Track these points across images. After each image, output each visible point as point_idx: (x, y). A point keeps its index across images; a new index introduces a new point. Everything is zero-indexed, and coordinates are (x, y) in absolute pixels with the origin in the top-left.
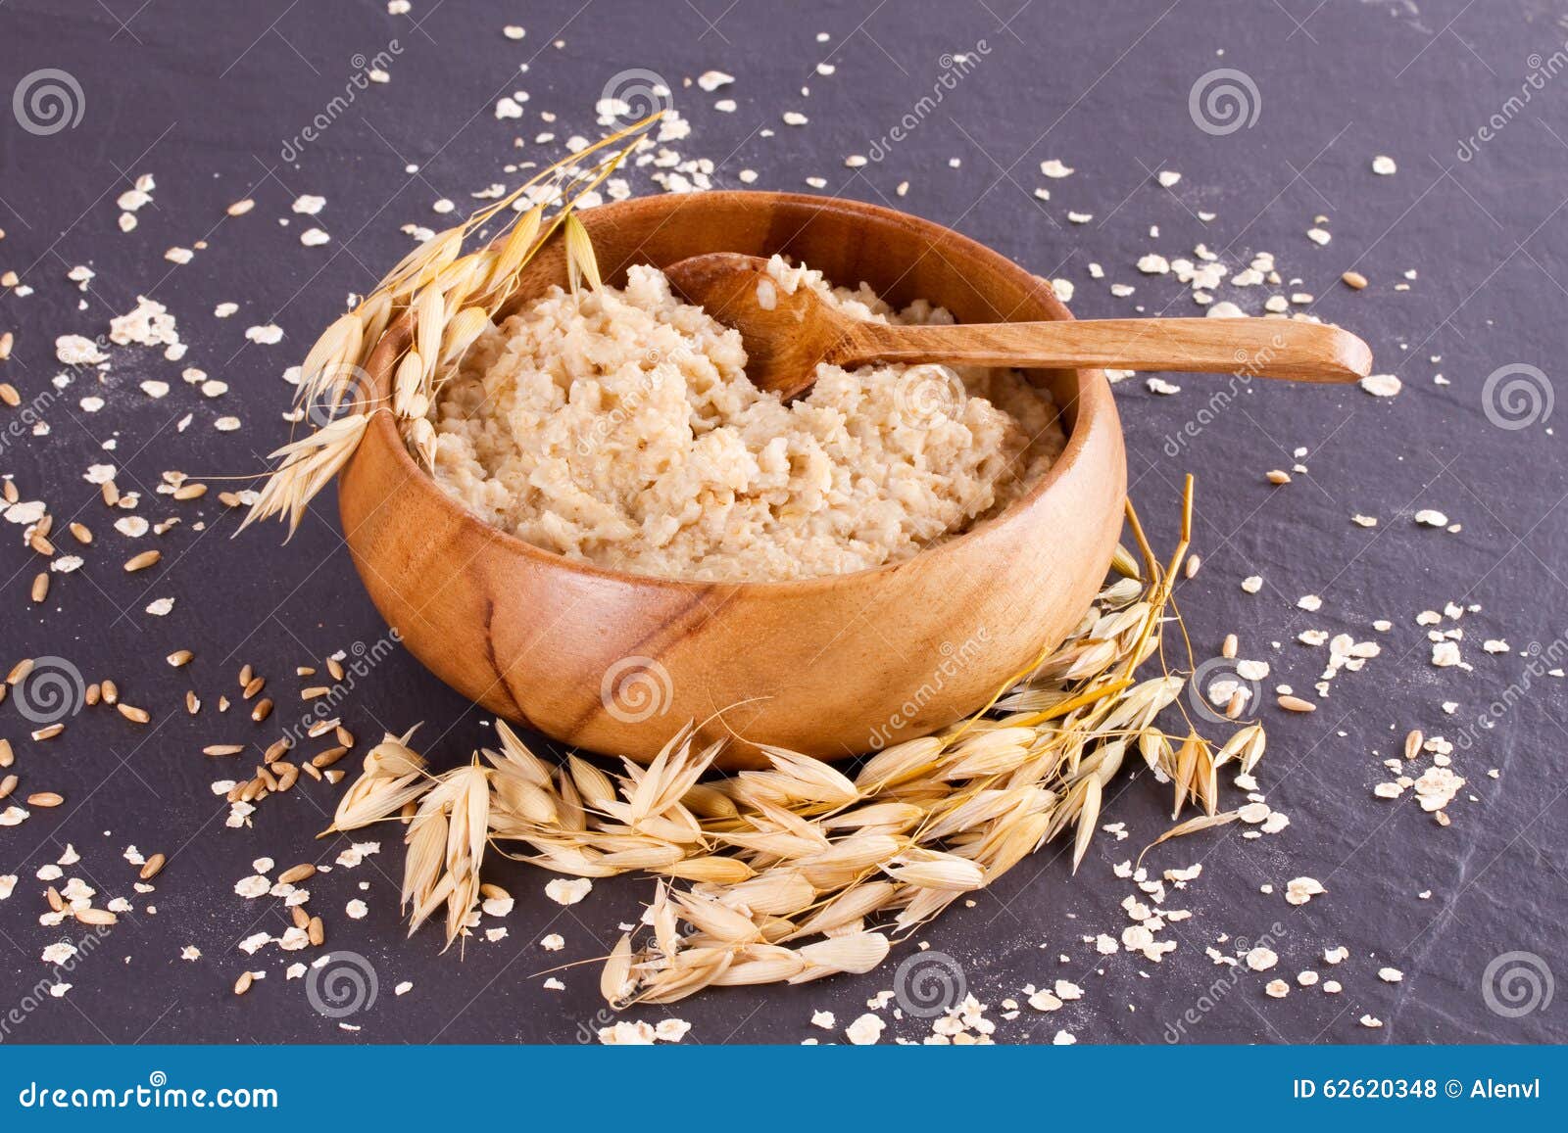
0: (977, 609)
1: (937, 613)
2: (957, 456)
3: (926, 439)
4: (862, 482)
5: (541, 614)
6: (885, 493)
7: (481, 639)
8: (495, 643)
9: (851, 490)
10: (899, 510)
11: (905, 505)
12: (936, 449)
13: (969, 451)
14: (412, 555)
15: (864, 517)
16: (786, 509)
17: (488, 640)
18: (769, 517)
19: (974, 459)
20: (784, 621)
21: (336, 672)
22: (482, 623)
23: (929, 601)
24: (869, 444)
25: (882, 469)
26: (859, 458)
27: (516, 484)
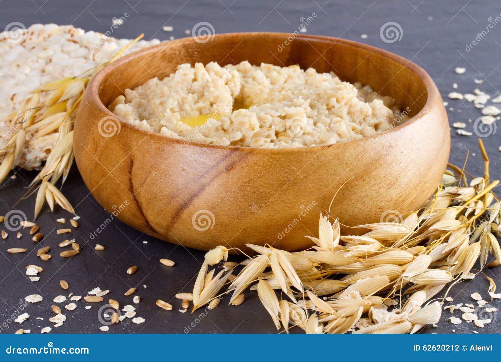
0: (371, 172)
1: (350, 171)
2: (364, 119)
3: (349, 109)
4: (319, 124)
5: (155, 163)
6: (330, 129)
7: (126, 179)
8: (133, 181)
9: (314, 127)
10: (336, 135)
11: (339, 135)
12: (354, 114)
13: (370, 118)
14: (98, 145)
15: (319, 137)
16: (283, 134)
17: (130, 180)
18: (274, 137)
19: (374, 121)
20: (273, 166)
21: (74, 224)
22: (127, 172)
23: (346, 164)
24: (321, 111)
25: (328, 120)
26: (317, 116)
27: (154, 124)
